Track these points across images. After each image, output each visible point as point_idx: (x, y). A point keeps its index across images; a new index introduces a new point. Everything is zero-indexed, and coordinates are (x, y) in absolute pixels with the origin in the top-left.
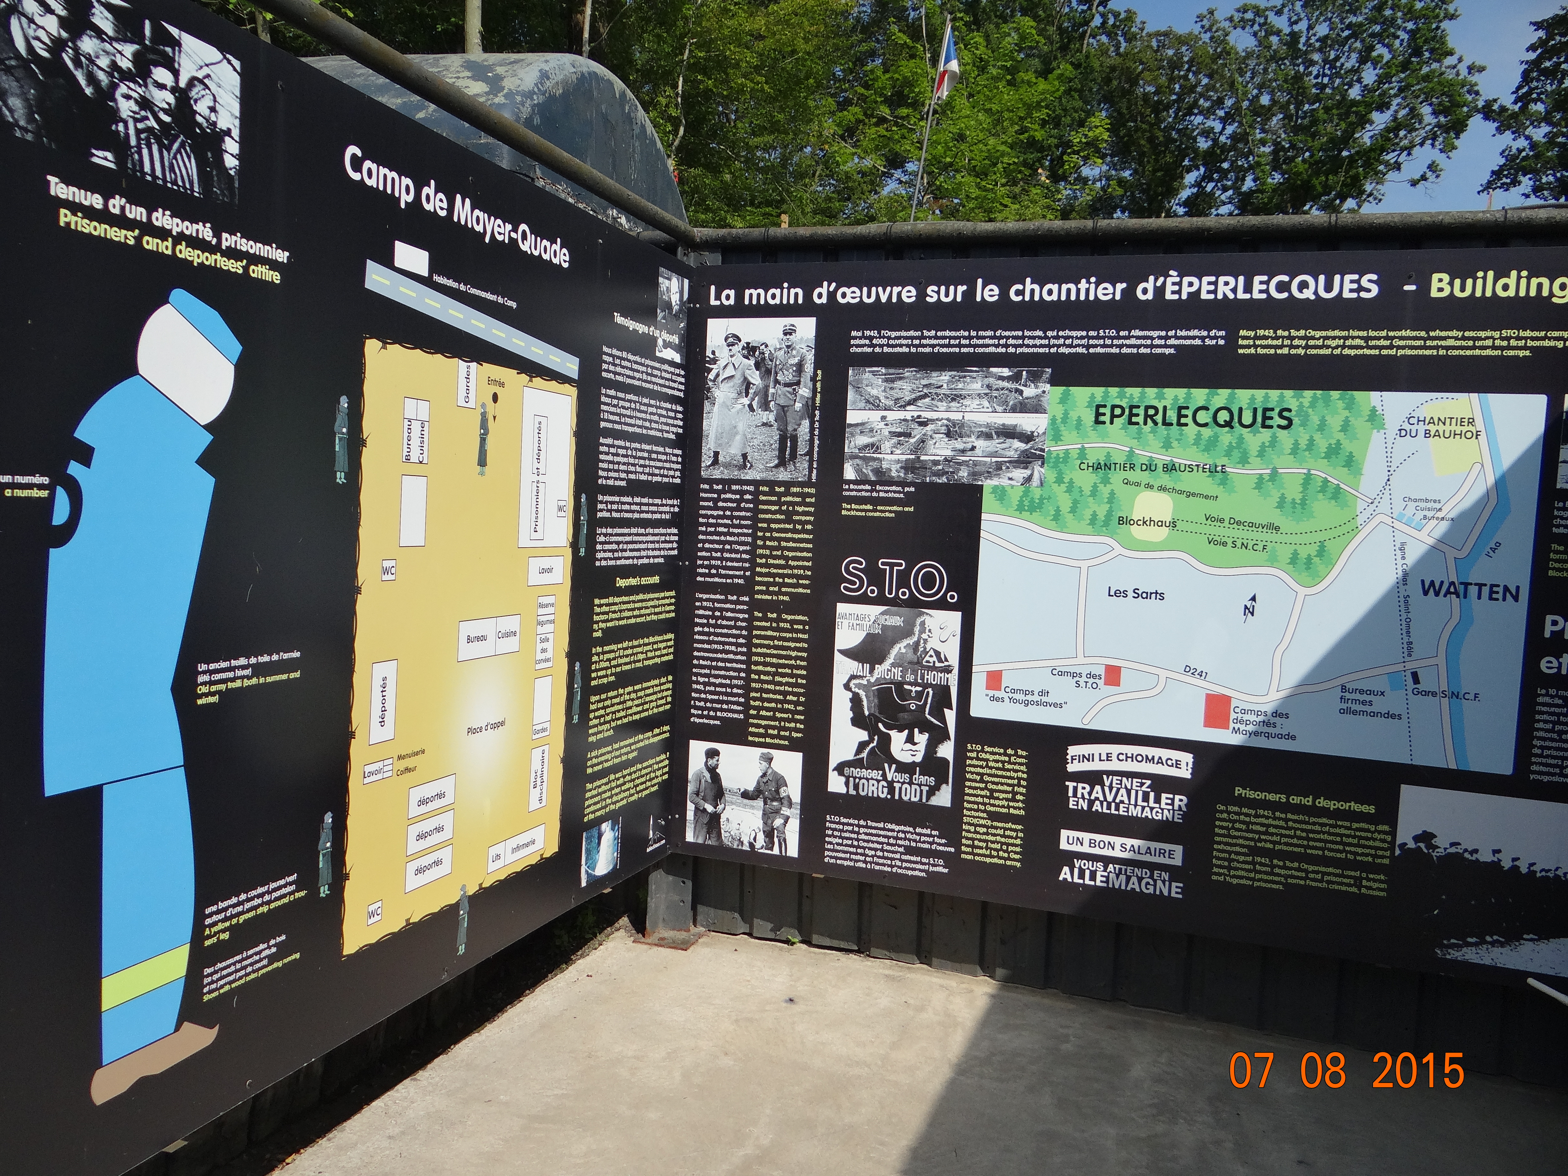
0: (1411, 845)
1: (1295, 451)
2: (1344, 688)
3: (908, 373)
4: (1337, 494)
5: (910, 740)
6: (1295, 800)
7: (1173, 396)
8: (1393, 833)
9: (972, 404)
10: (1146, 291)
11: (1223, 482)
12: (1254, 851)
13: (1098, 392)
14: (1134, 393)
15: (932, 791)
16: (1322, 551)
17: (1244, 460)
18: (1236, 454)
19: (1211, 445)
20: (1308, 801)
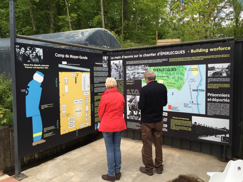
0: (194, 124)
1: (176, 74)
2: (184, 104)
3: (133, 66)
4: (182, 79)
5: (136, 112)
6: (180, 118)
7: (162, 67)
8: (191, 122)
9: (140, 70)
10: (158, 54)
11: (169, 78)
12: (175, 125)
13: (154, 67)
14: (158, 67)
15: (138, 119)
16: (180, 86)
17: (171, 75)
18: (170, 74)
19: (167, 73)
20: (181, 118)
